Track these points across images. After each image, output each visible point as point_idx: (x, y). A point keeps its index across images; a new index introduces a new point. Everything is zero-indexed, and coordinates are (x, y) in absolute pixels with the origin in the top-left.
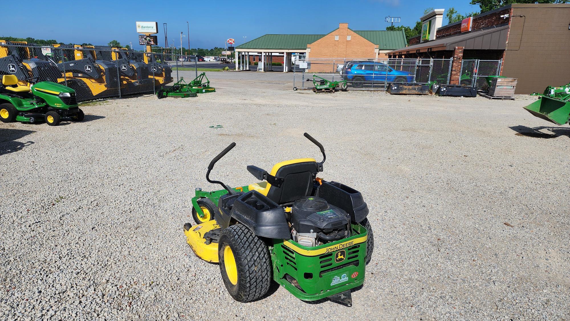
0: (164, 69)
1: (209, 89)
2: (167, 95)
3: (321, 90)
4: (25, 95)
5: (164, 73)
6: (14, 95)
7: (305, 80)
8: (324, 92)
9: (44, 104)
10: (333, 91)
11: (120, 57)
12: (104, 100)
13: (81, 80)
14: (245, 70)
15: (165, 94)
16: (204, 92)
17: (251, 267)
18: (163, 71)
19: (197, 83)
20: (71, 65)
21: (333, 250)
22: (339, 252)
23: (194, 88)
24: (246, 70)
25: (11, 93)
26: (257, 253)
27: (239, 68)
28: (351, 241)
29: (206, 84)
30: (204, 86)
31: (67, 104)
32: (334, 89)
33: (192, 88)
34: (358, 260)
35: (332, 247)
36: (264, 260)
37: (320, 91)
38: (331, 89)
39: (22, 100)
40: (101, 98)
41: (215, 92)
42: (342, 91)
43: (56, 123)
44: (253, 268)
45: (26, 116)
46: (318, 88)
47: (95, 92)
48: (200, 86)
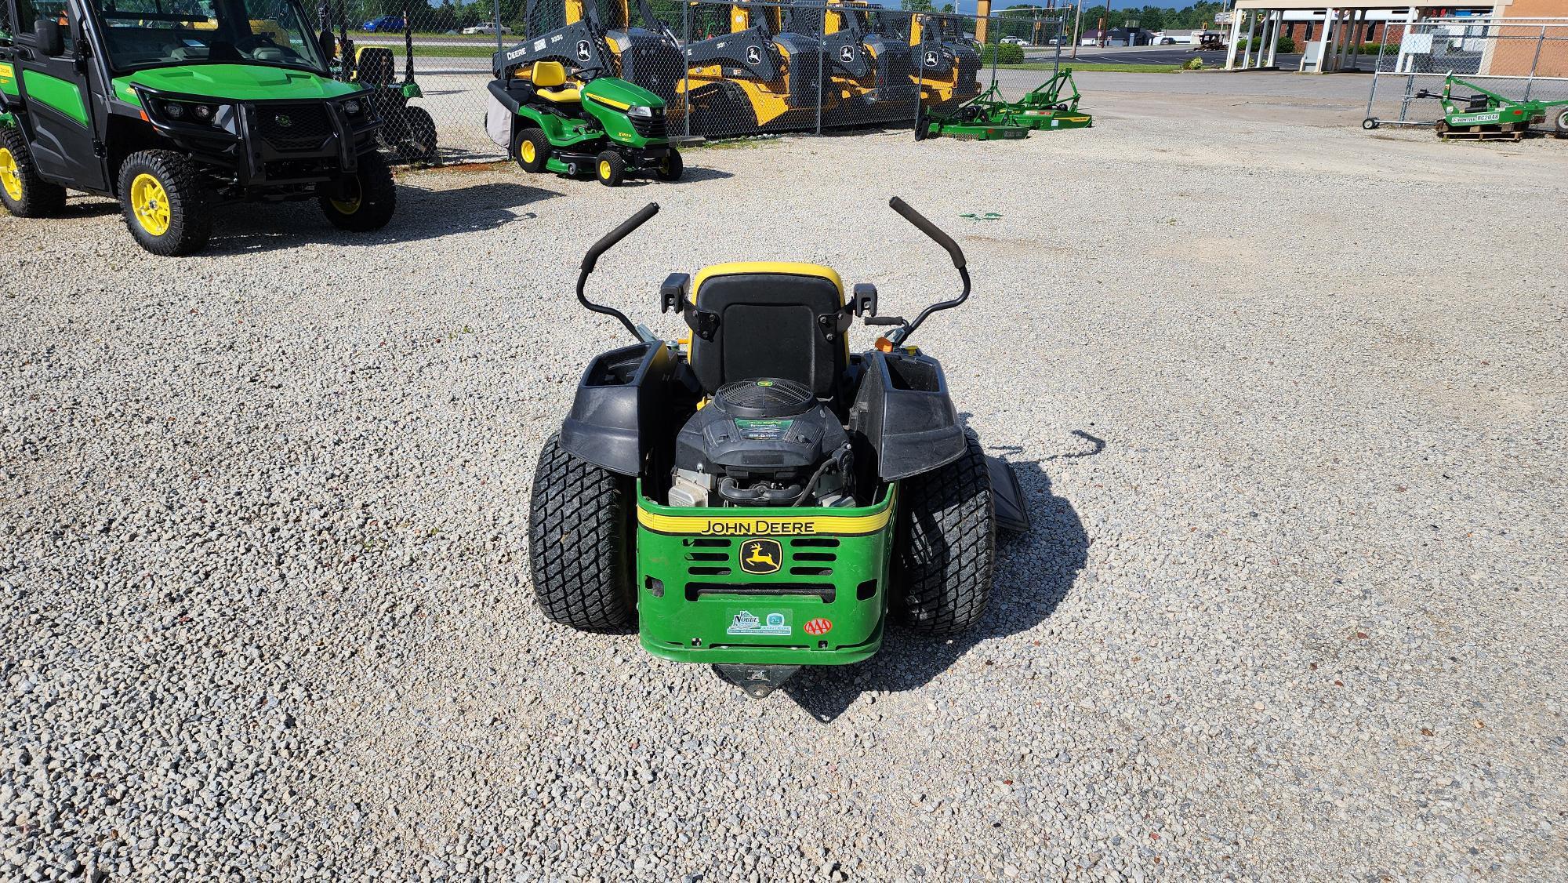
0: (957, 60)
1: (1073, 119)
2: (940, 130)
3: (1466, 128)
4: (572, 109)
5: (956, 71)
6: (551, 109)
7: (1413, 95)
8: (1477, 136)
9: (602, 133)
10: (1513, 136)
11: (844, 24)
12: (774, 138)
13: (736, 84)
14: (1258, 66)
15: (934, 127)
16: (1055, 128)
17: (551, 531)
18: (953, 63)
19: (1040, 100)
20: (721, 45)
21: (731, 531)
22: (756, 543)
23: (1027, 113)
24: (1263, 69)
25: (544, 105)
26: (576, 501)
27: (1238, 61)
28: (803, 520)
29: (1069, 104)
30: (1063, 110)
31: (643, 135)
32: (1517, 127)
33: (1022, 113)
34: (832, 586)
35: (731, 521)
36: (593, 523)
37: (1460, 132)
38: (1507, 127)
39: (564, 121)
40: (768, 133)
41: (1090, 126)
42: (1557, 137)
43: (615, 181)
44: (555, 535)
45: (564, 160)
46: (1455, 121)
47: (763, 118)
48: (1050, 108)
